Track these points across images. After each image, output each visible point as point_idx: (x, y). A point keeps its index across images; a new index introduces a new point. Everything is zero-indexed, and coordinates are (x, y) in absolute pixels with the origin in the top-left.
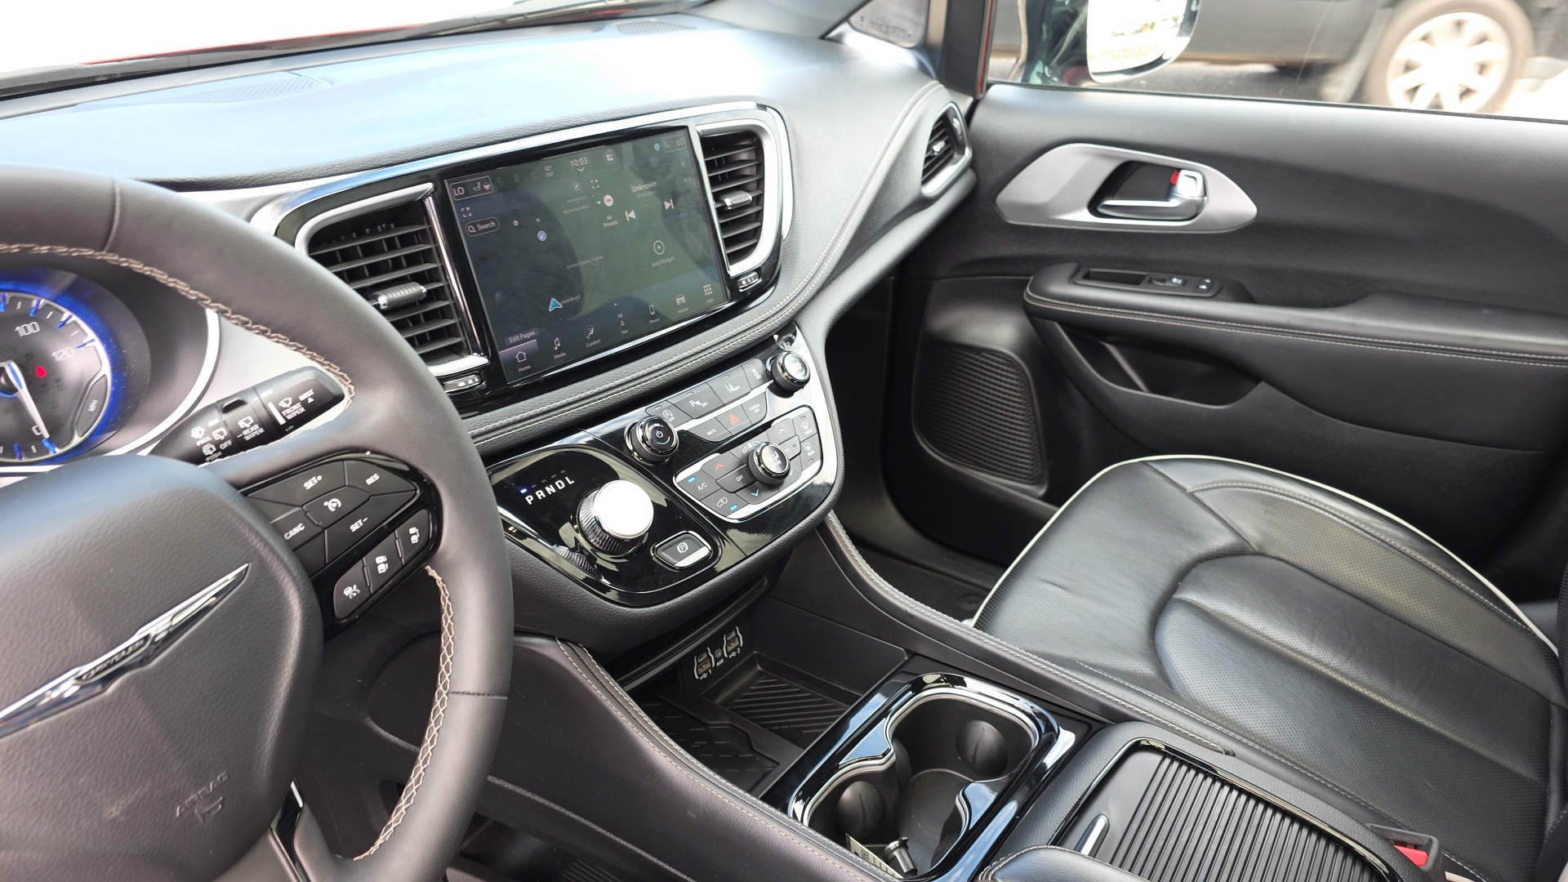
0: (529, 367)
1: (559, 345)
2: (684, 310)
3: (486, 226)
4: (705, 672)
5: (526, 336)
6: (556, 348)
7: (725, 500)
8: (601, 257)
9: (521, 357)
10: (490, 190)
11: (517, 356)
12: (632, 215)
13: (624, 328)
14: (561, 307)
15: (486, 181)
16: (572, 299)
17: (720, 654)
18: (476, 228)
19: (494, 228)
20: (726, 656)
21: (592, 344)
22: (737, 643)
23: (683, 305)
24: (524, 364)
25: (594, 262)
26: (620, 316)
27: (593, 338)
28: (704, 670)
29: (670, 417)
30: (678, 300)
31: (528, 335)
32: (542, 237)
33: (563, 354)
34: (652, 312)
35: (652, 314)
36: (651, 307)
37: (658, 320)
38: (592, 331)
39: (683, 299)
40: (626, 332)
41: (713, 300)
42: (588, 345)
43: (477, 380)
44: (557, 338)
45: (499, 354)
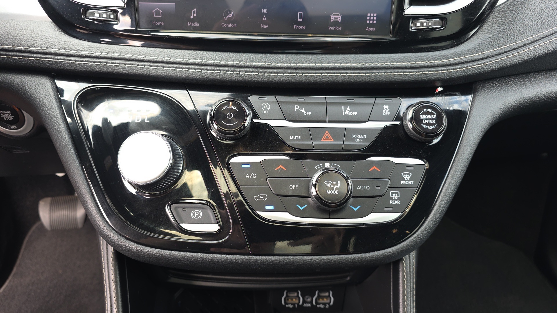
0: (162, 24)
1: (195, 15)
2: (336, 28)
4: (292, 304)
6: (192, 17)
7: (264, 197)
9: (158, 13)
11: (154, 11)
13: (264, 23)
17: (309, 300)
20: (314, 303)
21: (226, 25)
22: (328, 301)
23: (336, 23)
24: (158, 20)
26: (265, 11)
27: (230, 21)
28: (292, 302)
29: (266, 109)
30: (333, 18)
33: (197, 24)
34: (300, 18)
35: (299, 20)
36: (300, 14)
37: (304, 28)
38: (231, 15)
39: (339, 18)
40: (265, 26)
41: (374, 29)
42: (223, 25)
43: (112, 17)
44: (195, 9)
45: (138, 4)
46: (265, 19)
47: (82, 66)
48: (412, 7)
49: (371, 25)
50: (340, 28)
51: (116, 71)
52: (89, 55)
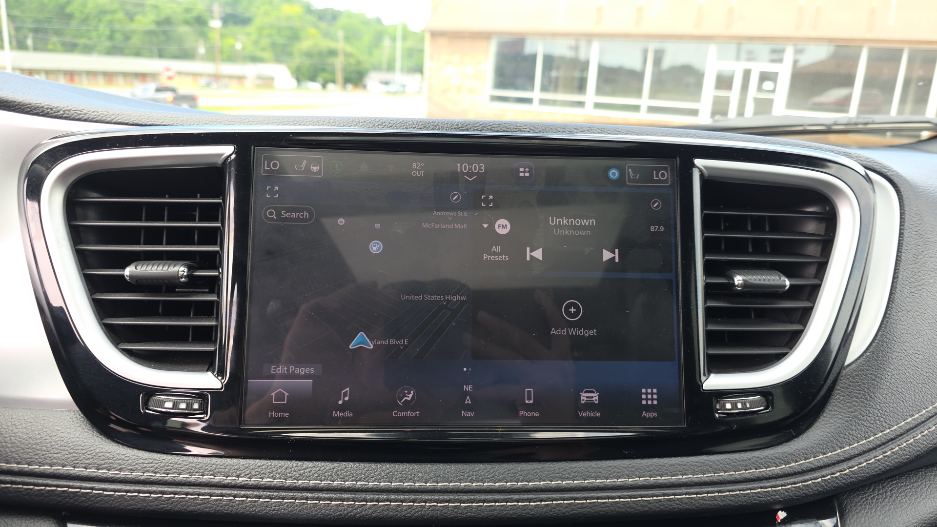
0: (287, 415)
1: (347, 399)
2: (591, 415)
3: (294, 215)
5: (298, 371)
6: (340, 402)
8: (464, 298)
9: (280, 397)
10: (319, 172)
11: (273, 394)
12: (538, 254)
13: (469, 408)
14: (372, 347)
15: (318, 162)
16: (393, 342)
18: (279, 214)
19: (303, 220)
21: (402, 414)
23: (590, 406)
24: (278, 408)
25: (448, 301)
26: (469, 388)
27: (407, 406)
30: (584, 397)
31: (302, 371)
32: (375, 249)
33: (349, 414)
34: (529, 399)
35: (527, 402)
36: (529, 392)
37: (537, 414)
38: (411, 396)
39: (595, 397)
40: (470, 414)
41: (656, 415)
42: (395, 414)
43: (196, 406)
44: (348, 389)
45: (247, 382)
46: (468, 401)
47: (125, 500)
48: (712, 375)
49: (648, 408)
50: (598, 414)
51: (191, 508)
52: (142, 478)
